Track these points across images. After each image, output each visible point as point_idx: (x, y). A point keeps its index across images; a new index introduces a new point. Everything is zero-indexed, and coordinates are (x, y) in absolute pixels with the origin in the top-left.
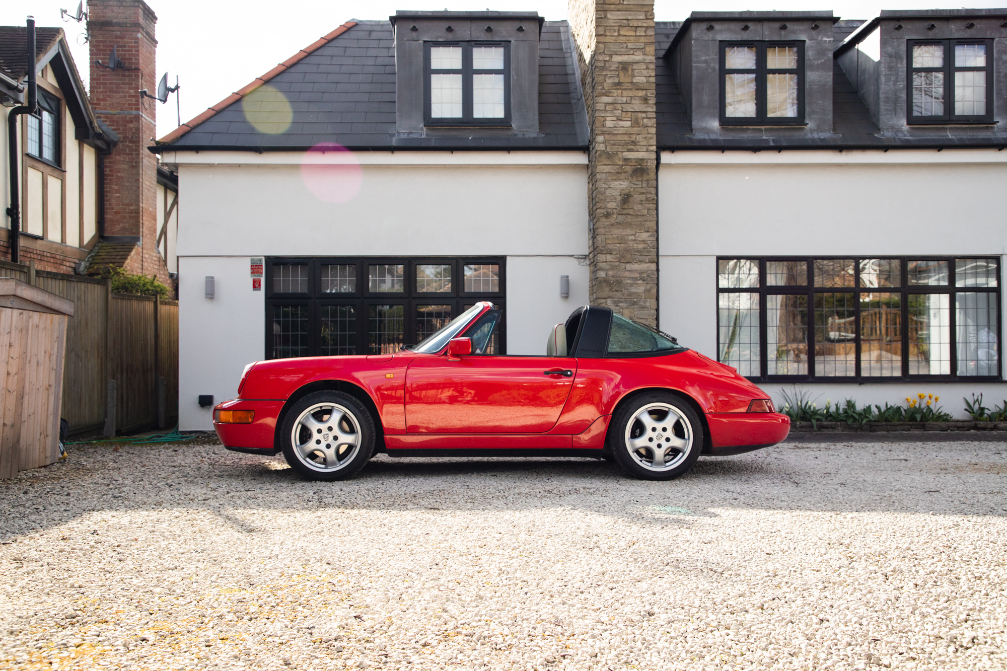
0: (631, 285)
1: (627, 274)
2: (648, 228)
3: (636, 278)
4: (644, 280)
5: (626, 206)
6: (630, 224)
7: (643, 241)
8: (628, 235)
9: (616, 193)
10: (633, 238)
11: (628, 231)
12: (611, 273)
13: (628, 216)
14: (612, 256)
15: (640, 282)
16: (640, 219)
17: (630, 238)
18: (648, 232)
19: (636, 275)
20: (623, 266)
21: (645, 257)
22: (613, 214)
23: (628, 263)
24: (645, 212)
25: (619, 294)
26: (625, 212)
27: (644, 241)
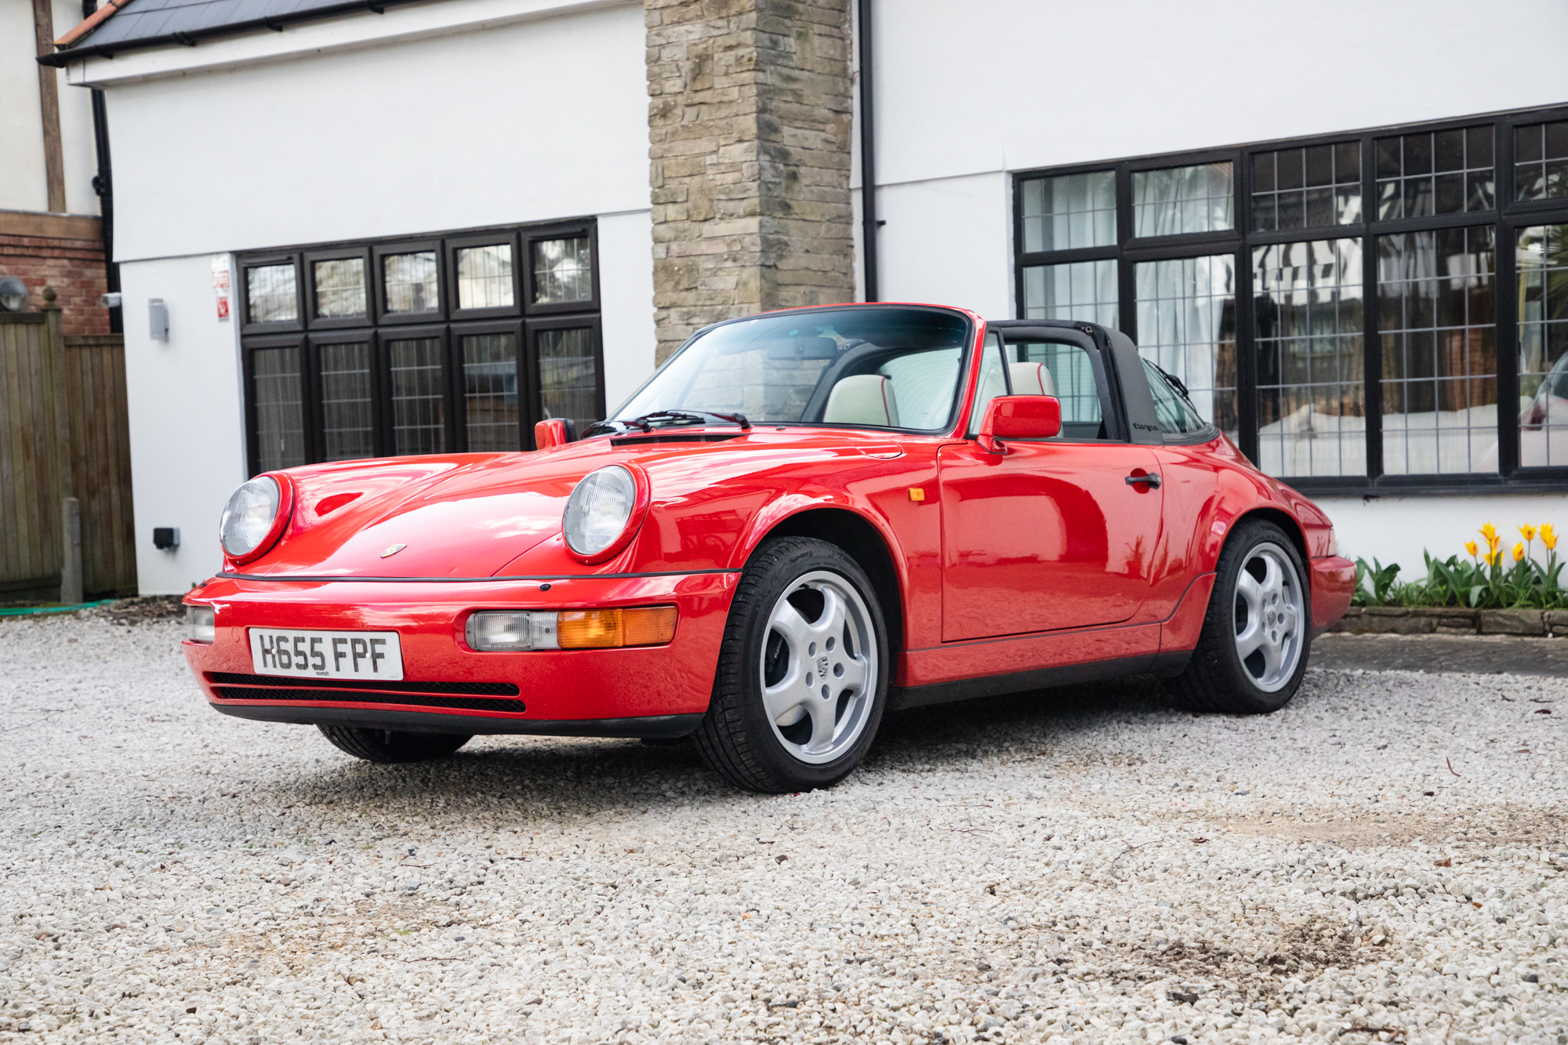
0: (715, 273)
1: (705, 248)
2: (743, 132)
3: (721, 255)
4: (735, 260)
5: (698, 86)
6: (707, 128)
7: (732, 165)
8: (705, 154)
9: (680, 54)
10: (713, 159)
11: (705, 145)
12: (675, 248)
13: (703, 107)
14: (677, 207)
15: (729, 264)
16: (724, 112)
17: (709, 160)
18: (740, 141)
19: (721, 248)
20: (695, 228)
21: (737, 203)
22: (675, 106)
23: (706, 220)
24: (734, 93)
25: (690, 297)
26: (698, 98)
27: (734, 167)
